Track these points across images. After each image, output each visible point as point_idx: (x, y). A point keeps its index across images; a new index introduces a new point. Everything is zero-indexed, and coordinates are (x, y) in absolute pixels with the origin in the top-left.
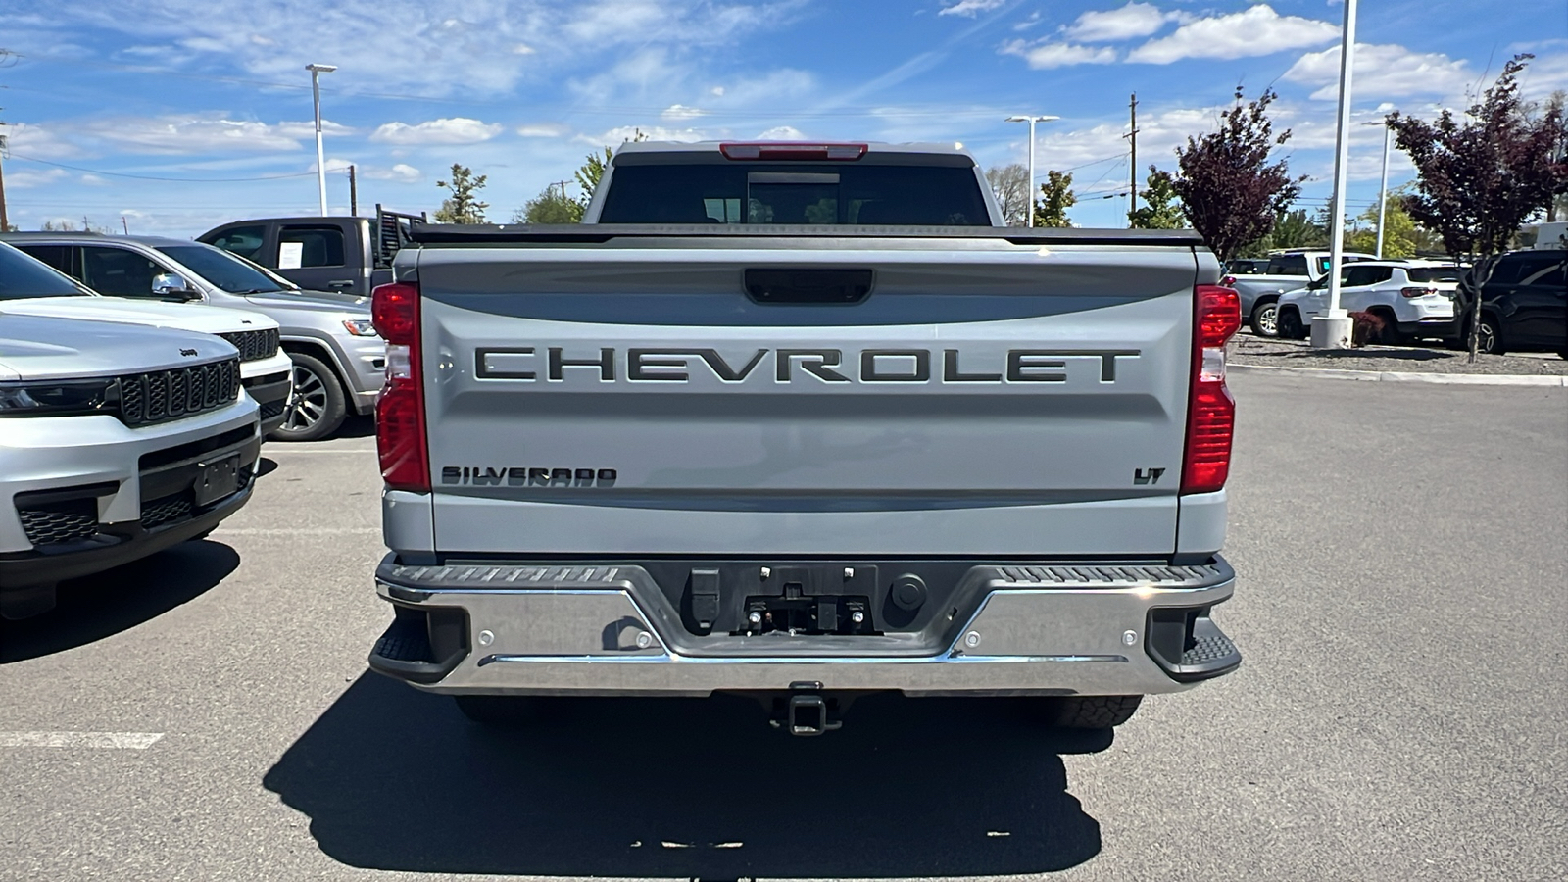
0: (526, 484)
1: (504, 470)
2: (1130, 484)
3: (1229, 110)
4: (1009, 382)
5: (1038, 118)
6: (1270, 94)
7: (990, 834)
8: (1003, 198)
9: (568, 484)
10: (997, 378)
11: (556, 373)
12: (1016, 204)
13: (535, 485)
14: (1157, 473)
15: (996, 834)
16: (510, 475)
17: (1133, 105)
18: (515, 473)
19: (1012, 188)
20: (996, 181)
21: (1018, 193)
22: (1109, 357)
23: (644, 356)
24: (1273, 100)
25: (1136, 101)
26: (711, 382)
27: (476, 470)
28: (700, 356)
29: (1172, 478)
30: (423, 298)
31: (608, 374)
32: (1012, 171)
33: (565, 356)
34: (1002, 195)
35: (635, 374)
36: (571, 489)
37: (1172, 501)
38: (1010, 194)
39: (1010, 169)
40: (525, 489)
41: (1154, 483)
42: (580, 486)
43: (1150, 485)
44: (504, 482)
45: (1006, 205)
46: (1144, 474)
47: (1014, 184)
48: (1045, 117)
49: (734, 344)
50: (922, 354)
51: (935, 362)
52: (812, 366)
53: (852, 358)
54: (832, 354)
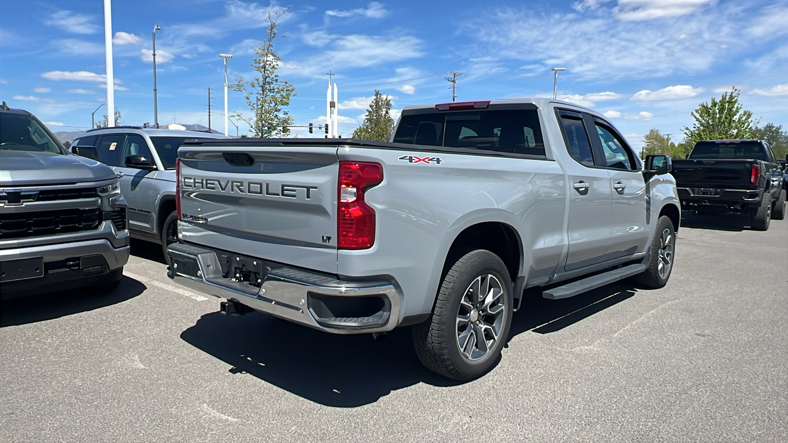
2: (321, 242)
4: (282, 197)
7: (334, 390)
10: (278, 195)
11: (195, 186)
14: (329, 238)
15: (336, 391)
22: (308, 188)
26: (219, 191)
28: (217, 182)
29: (334, 242)
31: (202, 187)
33: (196, 180)
35: (207, 187)
37: (335, 251)
41: (329, 242)
43: (327, 244)
46: (325, 238)
49: (224, 178)
50: (261, 185)
51: (265, 188)
52: (237, 186)
53: (246, 185)
54: (242, 183)
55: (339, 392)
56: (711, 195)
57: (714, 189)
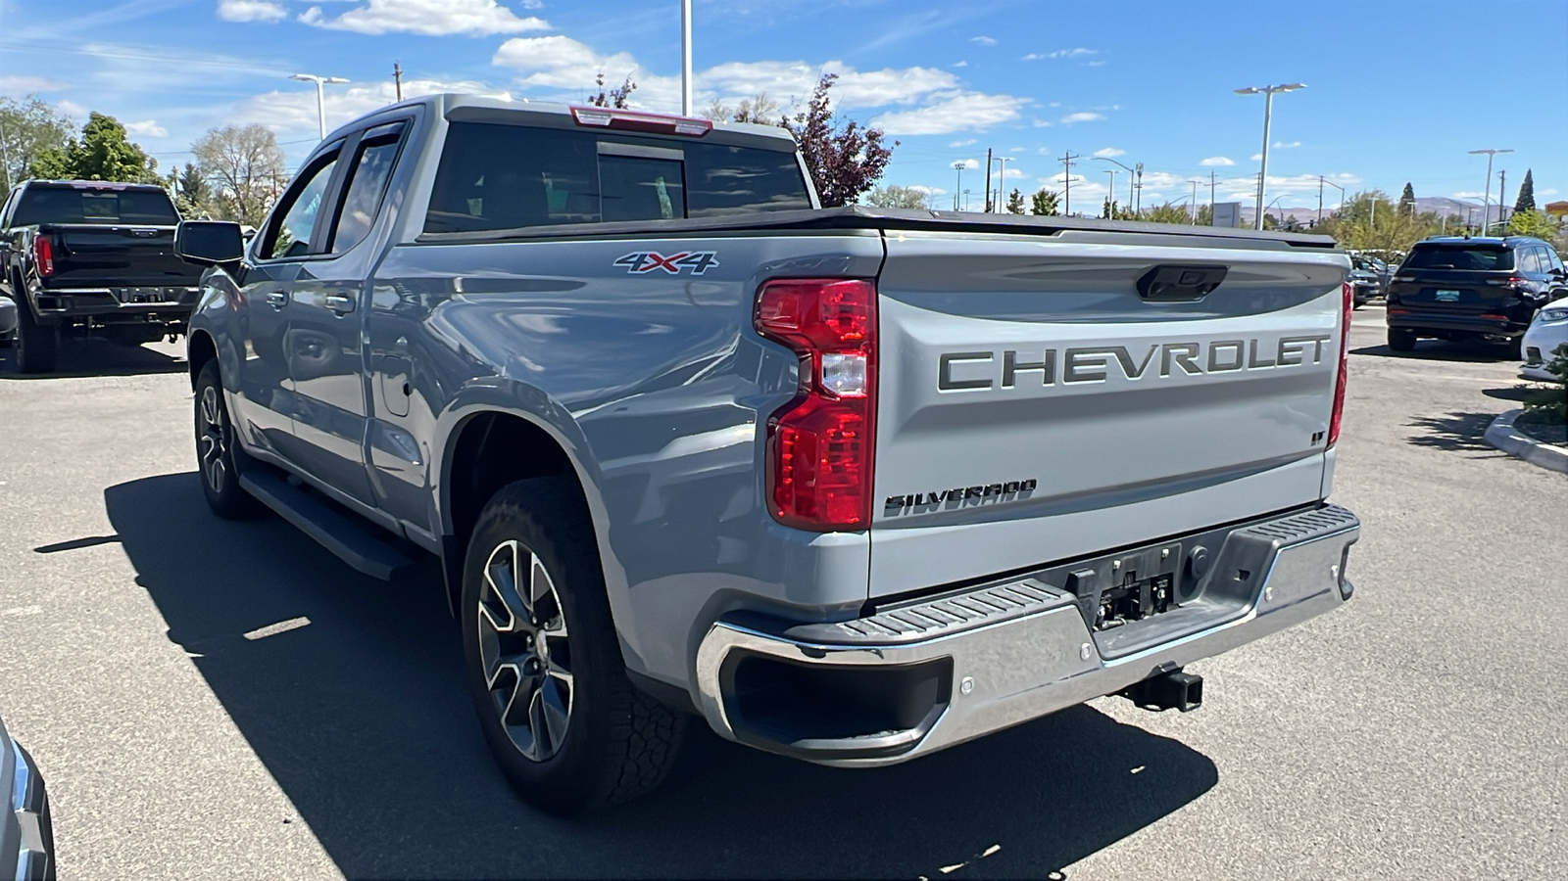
0: (960, 507)
1: (944, 493)
2: (1308, 447)
3: (594, 96)
4: (1278, 366)
5: (326, 79)
6: (630, 84)
8: (244, 161)
9: (995, 501)
10: (1273, 363)
11: (1009, 380)
12: (260, 168)
13: (969, 506)
14: (1321, 436)
16: (949, 499)
17: (397, 75)
18: (952, 496)
19: (255, 150)
20: (235, 141)
21: (261, 157)
22: (1318, 339)
23: (1078, 357)
24: (633, 90)
25: (399, 70)
26: (1118, 380)
27: (919, 497)
28: (1114, 354)
30: (880, 295)
31: (1049, 378)
32: (253, 132)
33: (1018, 361)
34: (243, 157)
35: (1070, 376)
36: (998, 505)
38: (252, 157)
39: (251, 130)
40: (961, 511)
41: (1319, 444)
42: (1004, 501)
44: (942, 507)
45: (250, 169)
46: (1316, 437)
47: (256, 147)
48: (334, 79)
49: (1139, 341)
50: (1240, 345)
51: (1246, 351)
52: (1181, 359)
53: (1204, 351)
54: (1194, 348)
55: (1142, 768)
56: (157, 301)
57: (162, 288)
